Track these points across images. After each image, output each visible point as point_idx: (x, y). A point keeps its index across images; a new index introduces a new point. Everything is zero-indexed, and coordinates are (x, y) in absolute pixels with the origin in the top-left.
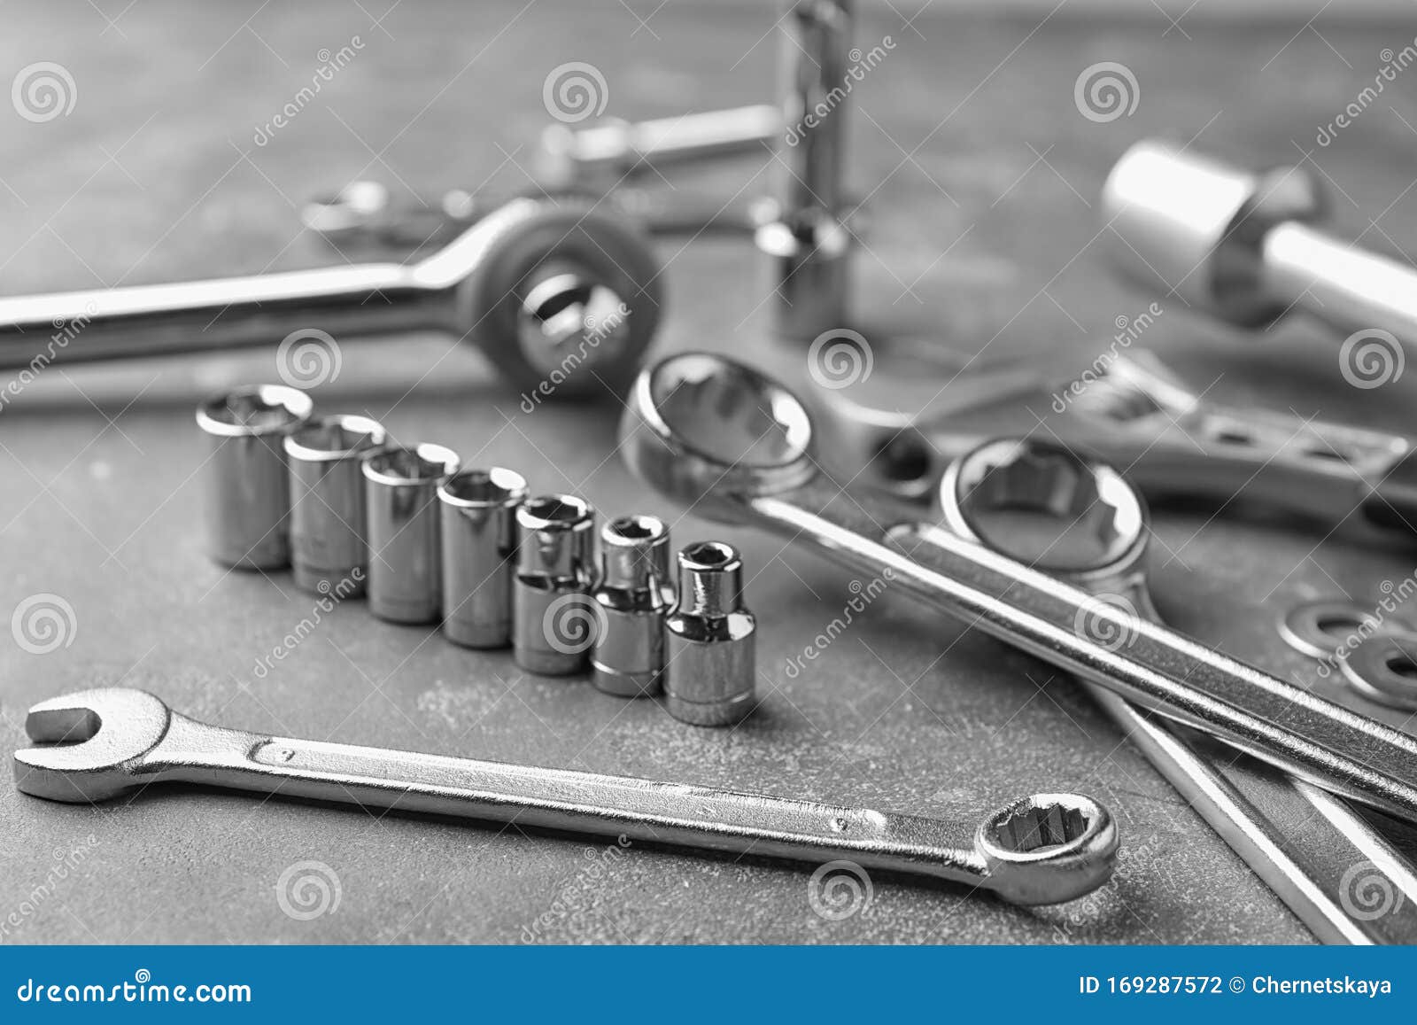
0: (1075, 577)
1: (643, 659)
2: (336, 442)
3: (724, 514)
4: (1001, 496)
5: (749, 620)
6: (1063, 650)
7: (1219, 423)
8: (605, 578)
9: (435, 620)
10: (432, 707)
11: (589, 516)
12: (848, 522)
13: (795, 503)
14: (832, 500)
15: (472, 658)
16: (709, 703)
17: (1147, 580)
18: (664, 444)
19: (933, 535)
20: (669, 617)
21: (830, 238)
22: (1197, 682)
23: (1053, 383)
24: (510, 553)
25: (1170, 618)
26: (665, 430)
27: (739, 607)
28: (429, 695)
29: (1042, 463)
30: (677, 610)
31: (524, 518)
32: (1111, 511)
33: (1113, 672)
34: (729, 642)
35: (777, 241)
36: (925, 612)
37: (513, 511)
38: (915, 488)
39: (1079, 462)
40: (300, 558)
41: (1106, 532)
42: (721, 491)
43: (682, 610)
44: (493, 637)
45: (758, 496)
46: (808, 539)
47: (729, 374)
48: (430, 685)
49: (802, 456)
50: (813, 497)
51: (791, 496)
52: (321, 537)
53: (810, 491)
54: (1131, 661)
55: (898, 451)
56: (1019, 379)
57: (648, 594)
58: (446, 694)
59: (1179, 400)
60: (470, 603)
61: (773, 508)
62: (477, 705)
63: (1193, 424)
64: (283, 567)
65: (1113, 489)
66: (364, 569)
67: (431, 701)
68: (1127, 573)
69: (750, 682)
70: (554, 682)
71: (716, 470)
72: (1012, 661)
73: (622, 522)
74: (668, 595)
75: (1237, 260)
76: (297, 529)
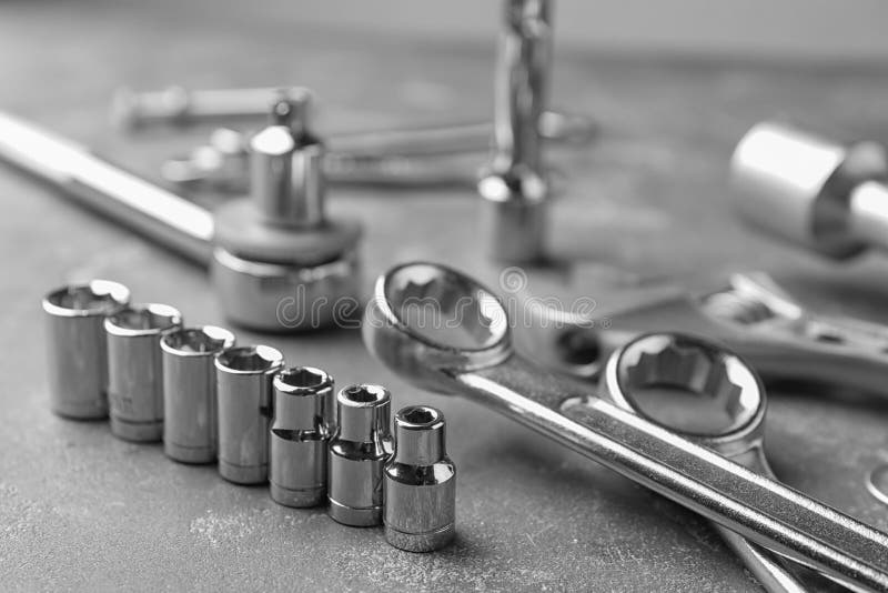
0: (708, 440)
1: (367, 498)
2: (146, 324)
3: (437, 385)
4: (652, 378)
5: (450, 469)
6: (698, 499)
7: (818, 327)
8: (339, 434)
9: (212, 463)
10: (201, 530)
11: (329, 383)
12: (533, 394)
13: (492, 378)
14: (522, 376)
15: (237, 492)
16: (417, 534)
17: (763, 444)
18: (394, 330)
19: (598, 405)
20: (387, 465)
21: (533, 188)
22: (804, 527)
23: (694, 295)
24: (268, 411)
25: (782, 475)
26: (394, 320)
27: (442, 458)
28: (200, 520)
29: (684, 352)
30: (393, 459)
31: (278, 384)
32: (738, 390)
33: (738, 518)
34: (433, 487)
35: (495, 190)
36: (592, 465)
37: (271, 377)
38: (588, 370)
39: (713, 353)
40: (115, 411)
41: (733, 406)
42: (435, 367)
43: (397, 460)
44: (256, 476)
45: (465, 372)
46: (501, 405)
47: (447, 279)
48: (203, 513)
49: (500, 342)
50: (507, 373)
51: (489, 372)
52: (129, 396)
53: (504, 369)
54: (752, 510)
55: (576, 342)
56: (669, 291)
57: (373, 445)
58: (214, 520)
59: (788, 309)
60: (238, 450)
61: (473, 381)
62: (236, 530)
63: (798, 328)
64: (102, 418)
65: (738, 373)
66: (160, 421)
67: (201, 525)
68: (749, 439)
69: (451, 518)
70: (298, 512)
71: (434, 351)
72: (657, 505)
73: (354, 389)
74: (388, 447)
75: (831, 209)
76: (113, 388)
